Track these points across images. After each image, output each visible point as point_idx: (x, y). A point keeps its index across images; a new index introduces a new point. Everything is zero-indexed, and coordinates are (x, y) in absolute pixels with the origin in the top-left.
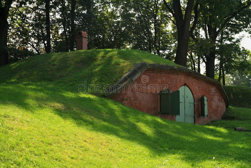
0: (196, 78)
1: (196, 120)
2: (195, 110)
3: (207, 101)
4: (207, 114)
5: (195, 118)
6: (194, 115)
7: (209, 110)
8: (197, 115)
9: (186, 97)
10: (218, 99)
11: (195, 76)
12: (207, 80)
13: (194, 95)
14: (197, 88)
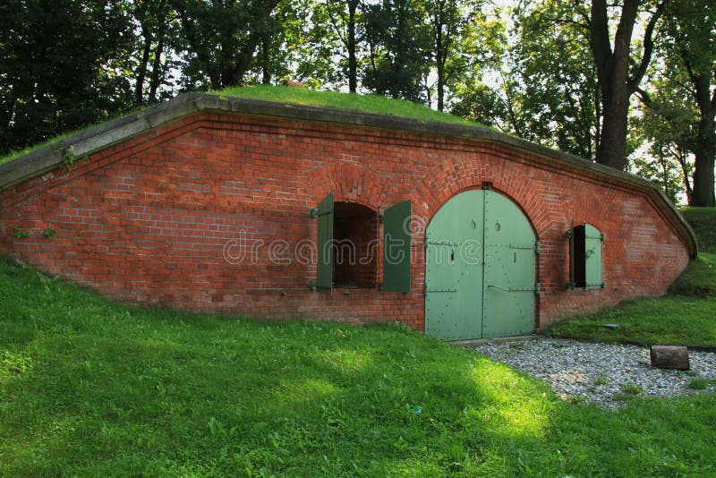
0: (545, 167)
1: (542, 301)
2: (538, 269)
3: (602, 240)
4: (599, 282)
5: (537, 296)
6: (536, 286)
7: (608, 267)
8: (551, 286)
9: (490, 225)
10: (652, 235)
11: (540, 158)
12: (598, 176)
13: (536, 222)
14: (551, 198)
